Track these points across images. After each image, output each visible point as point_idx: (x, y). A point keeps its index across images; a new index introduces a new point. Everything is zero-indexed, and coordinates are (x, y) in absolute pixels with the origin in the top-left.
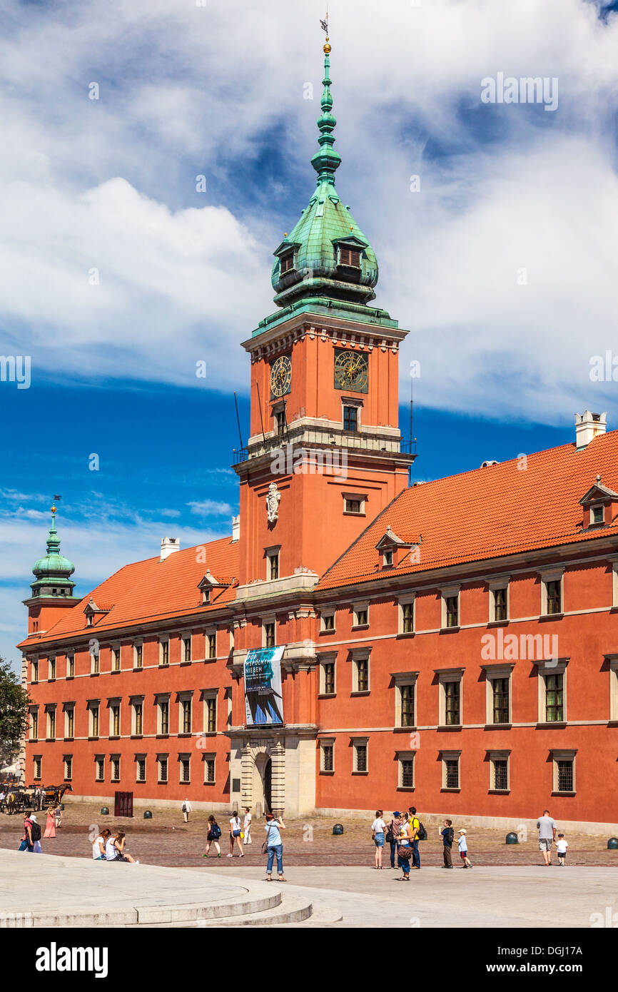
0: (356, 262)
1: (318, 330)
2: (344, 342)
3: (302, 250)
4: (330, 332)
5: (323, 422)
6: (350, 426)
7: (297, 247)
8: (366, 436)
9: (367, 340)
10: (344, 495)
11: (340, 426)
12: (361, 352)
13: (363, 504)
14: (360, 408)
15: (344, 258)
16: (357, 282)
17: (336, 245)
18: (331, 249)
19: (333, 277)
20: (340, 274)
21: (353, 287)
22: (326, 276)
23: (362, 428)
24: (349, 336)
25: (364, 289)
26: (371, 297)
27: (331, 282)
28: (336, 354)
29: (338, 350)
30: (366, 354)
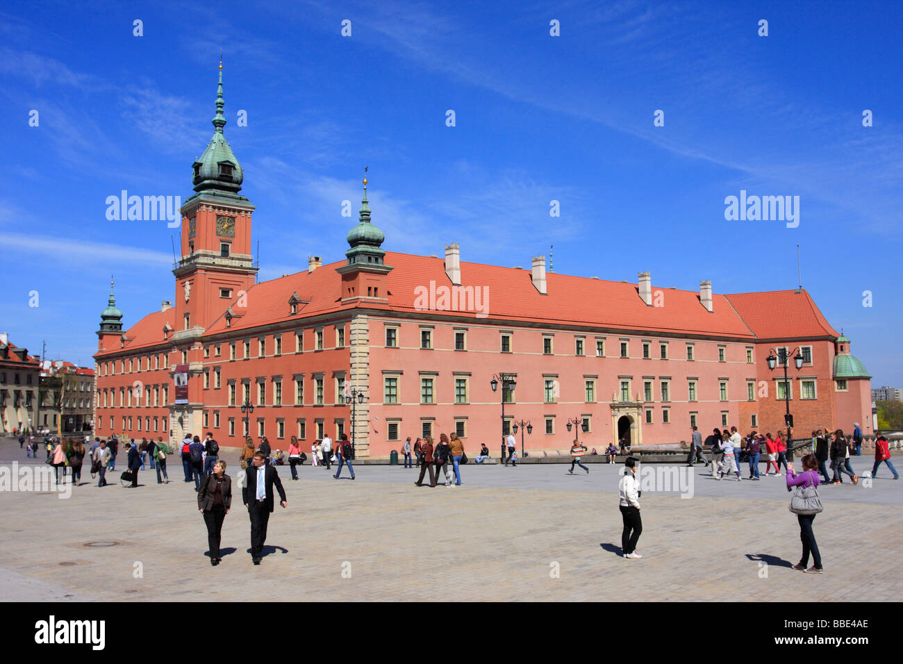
0: (230, 173)
1: (208, 206)
2: (221, 212)
3: (203, 166)
4: (214, 207)
5: (209, 252)
6: (225, 253)
7: (201, 164)
8: (232, 259)
9: (234, 211)
10: (220, 288)
11: (219, 254)
12: (231, 217)
13: (231, 292)
14: (230, 245)
15: (223, 171)
16: (231, 182)
17: (219, 164)
18: (217, 166)
19: (218, 180)
20: (220, 178)
21: (228, 184)
22: (214, 179)
23: (231, 255)
24: (224, 209)
25: (235, 185)
26: (239, 189)
27: (216, 182)
28: (218, 218)
29: (219, 216)
30: (233, 218)
